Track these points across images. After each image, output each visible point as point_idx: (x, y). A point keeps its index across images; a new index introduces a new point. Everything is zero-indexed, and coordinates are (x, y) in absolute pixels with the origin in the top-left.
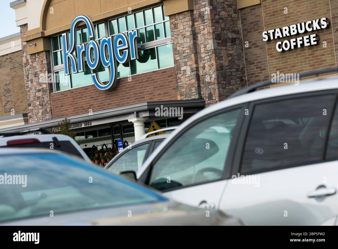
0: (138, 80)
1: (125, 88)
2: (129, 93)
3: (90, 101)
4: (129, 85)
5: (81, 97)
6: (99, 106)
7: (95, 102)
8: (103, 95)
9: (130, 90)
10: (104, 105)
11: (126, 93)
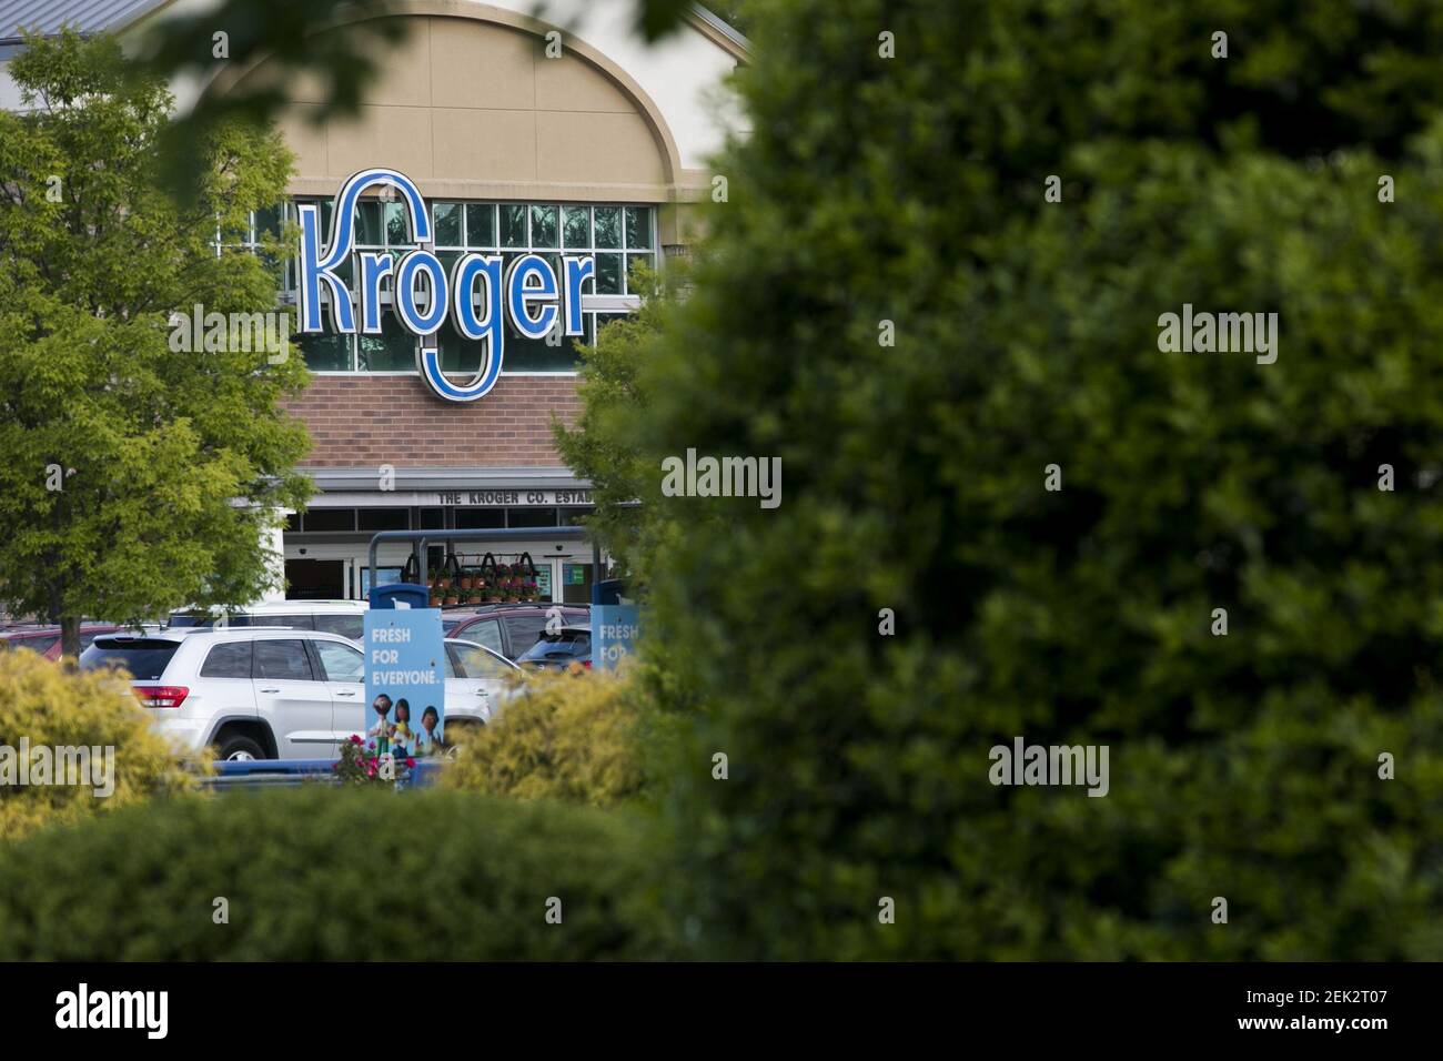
0: (546, 392)
1: (499, 406)
2: (512, 421)
3: (362, 421)
4: (514, 399)
5: (325, 407)
6: (392, 442)
7: (378, 428)
8: (413, 413)
9: (516, 414)
10: (415, 442)
11: (499, 420)
